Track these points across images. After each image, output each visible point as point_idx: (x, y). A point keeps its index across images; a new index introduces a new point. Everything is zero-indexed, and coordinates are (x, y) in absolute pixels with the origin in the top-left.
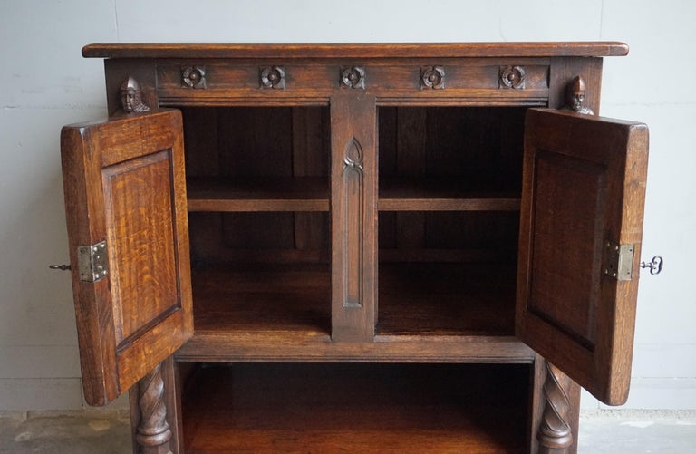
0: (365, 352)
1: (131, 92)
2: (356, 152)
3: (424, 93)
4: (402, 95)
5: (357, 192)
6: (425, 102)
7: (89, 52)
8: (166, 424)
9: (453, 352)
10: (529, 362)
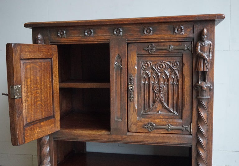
0: (123, 139)
1: (39, 39)
2: (119, 60)
3: (144, 37)
4: (136, 38)
5: (120, 76)
6: (145, 40)
7: (26, 25)
8: (50, 164)
9: (158, 141)
10: (190, 146)
